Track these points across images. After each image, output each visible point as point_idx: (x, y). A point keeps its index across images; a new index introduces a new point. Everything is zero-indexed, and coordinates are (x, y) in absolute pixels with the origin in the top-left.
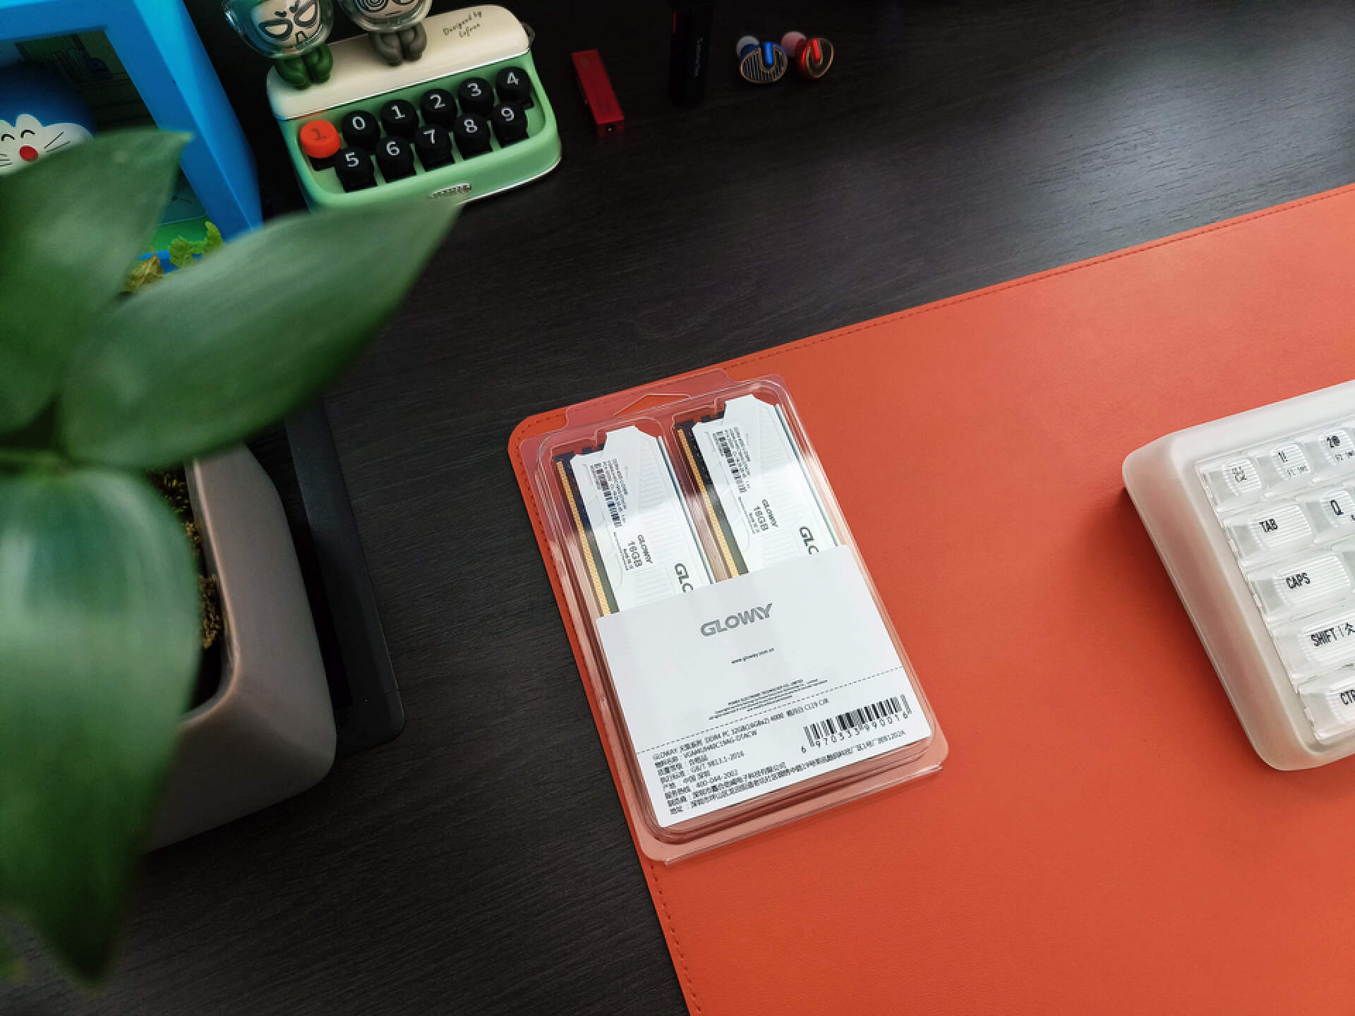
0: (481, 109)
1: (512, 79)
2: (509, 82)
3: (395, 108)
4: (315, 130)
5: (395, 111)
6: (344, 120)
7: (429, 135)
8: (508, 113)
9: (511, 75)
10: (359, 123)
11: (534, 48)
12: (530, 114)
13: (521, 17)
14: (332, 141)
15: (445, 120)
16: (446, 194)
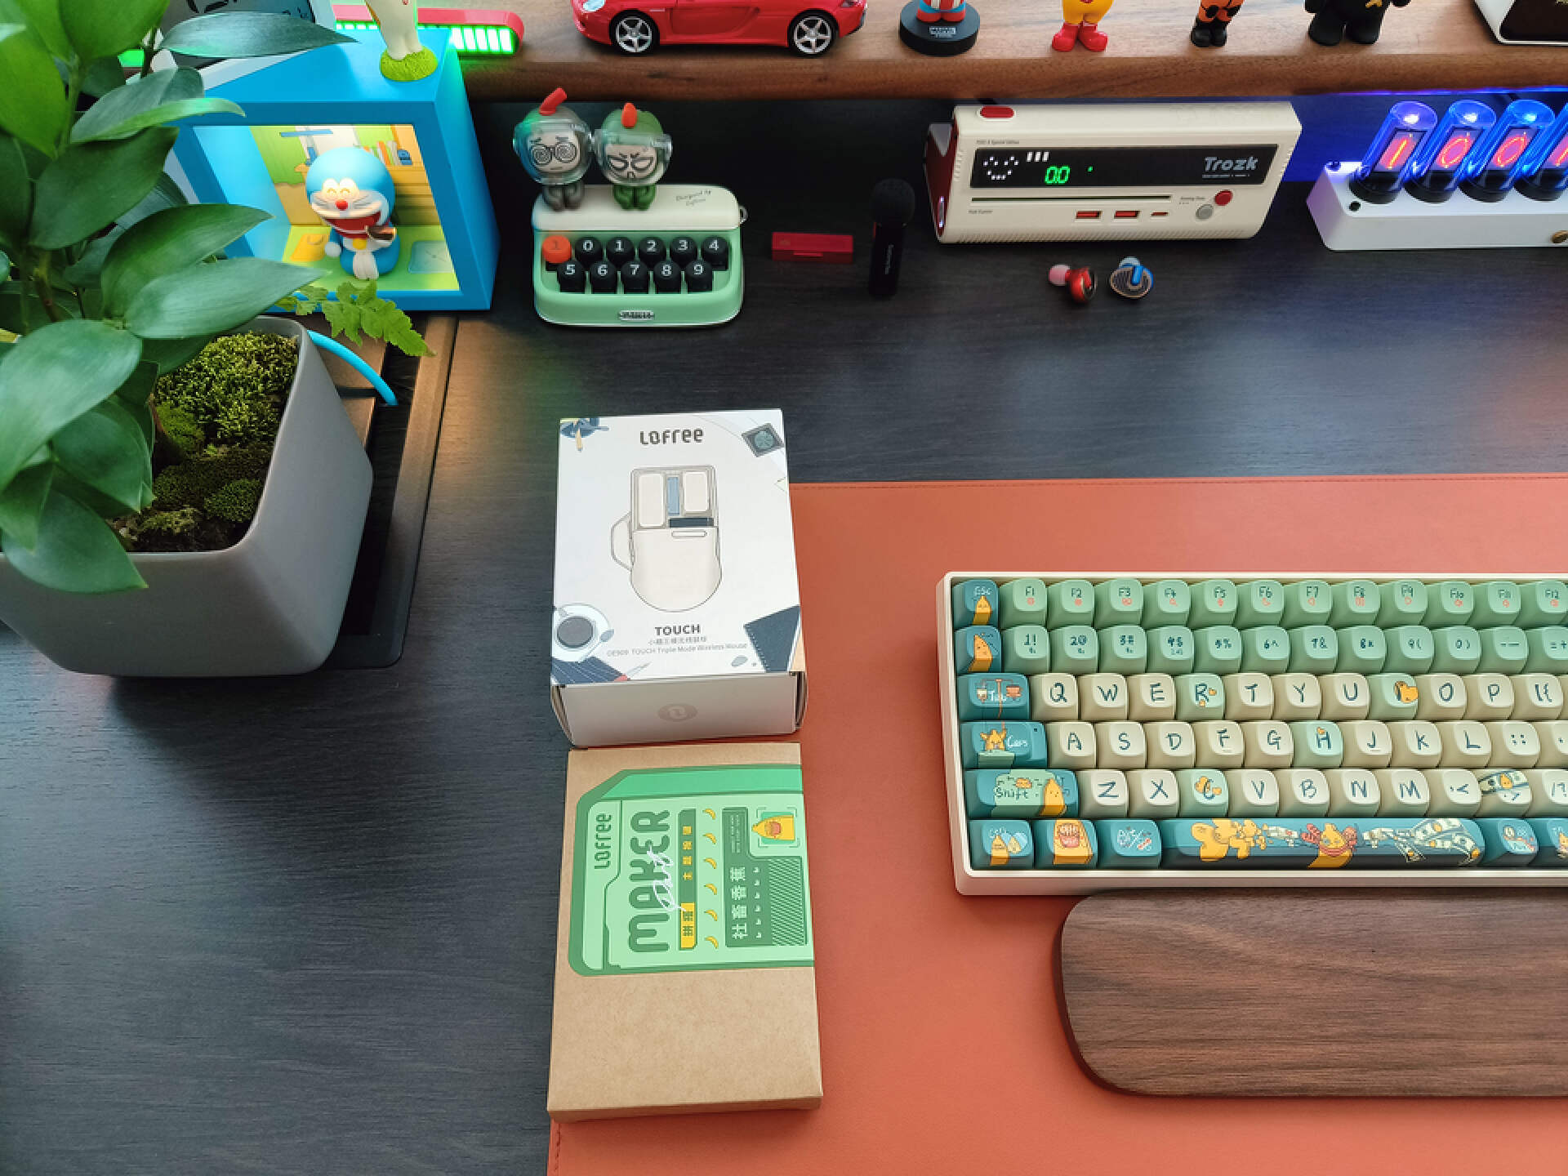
0: (683, 260)
1: (715, 245)
2: (711, 246)
3: (619, 243)
4: (556, 242)
5: (617, 245)
6: (578, 241)
7: (634, 269)
8: (699, 269)
9: (716, 242)
10: (588, 245)
11: (743, 228)
12: (718, 275)
13: (740, 202)
14: (564, 250)
15: (651, 261)
16: (634, 316)
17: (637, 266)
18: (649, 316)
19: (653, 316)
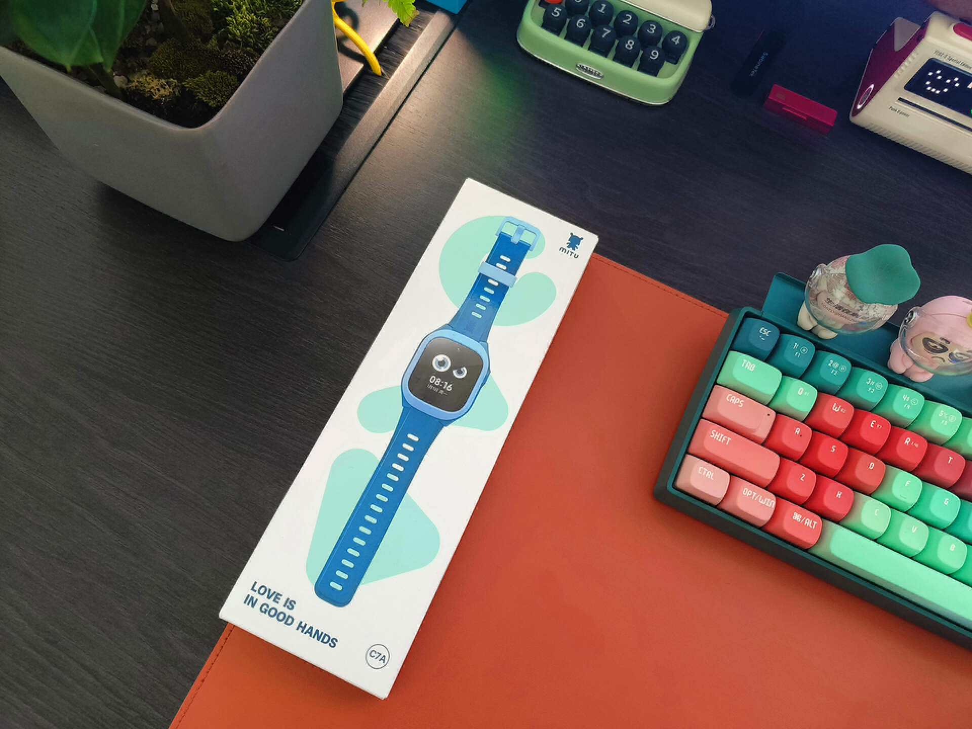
1: (677, 40)
2: (673, 40)
3: (604, 6)
5: (601, 7)
7: (606, 32)
8: (655, 54)
9: (679, 37)
12: (667, 66)
15: (622, 32)
16: (587, 70)
17: (609, 32)
18: (599, 75)
19: (602, 77)
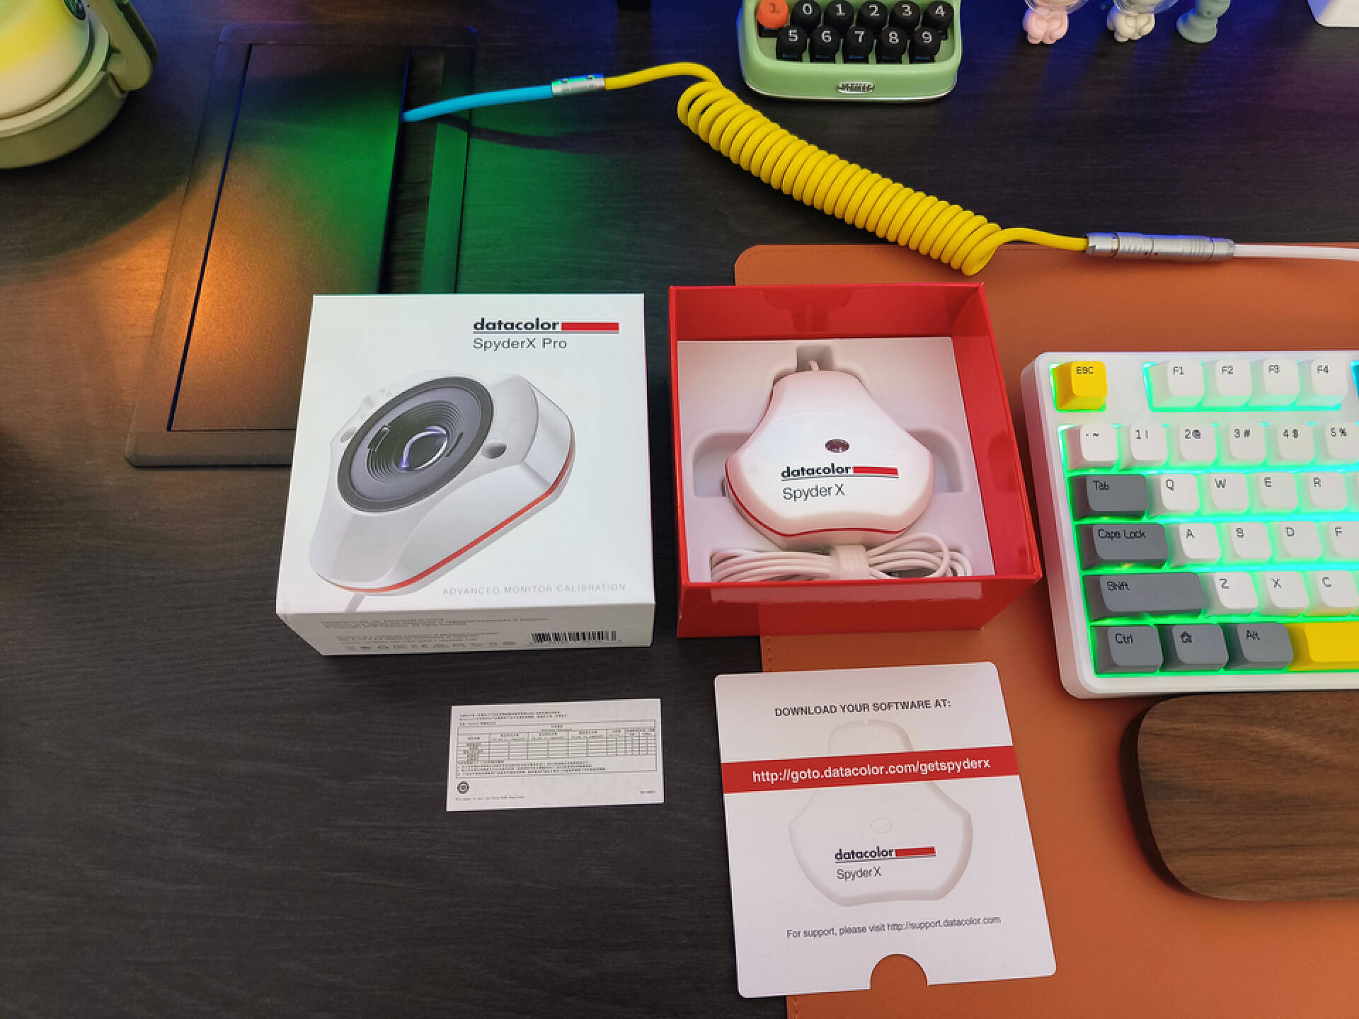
1: (940, 11)
2: (937, 12)
4: (774, 5)
5: (838, 9)
6: (796, 4)
7: (859, 35)
8: (928, 37)
9: (939, 8)
10: (807, 8)
12: (944, 44)
14: (782, 15)
16: (853, 88)
17: (862, 33)
18: (869, 89)
19: (873, 89)
